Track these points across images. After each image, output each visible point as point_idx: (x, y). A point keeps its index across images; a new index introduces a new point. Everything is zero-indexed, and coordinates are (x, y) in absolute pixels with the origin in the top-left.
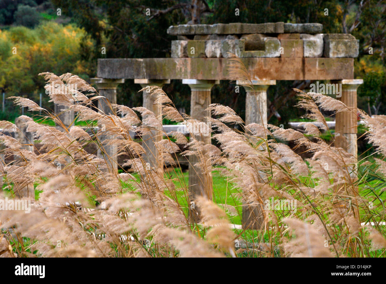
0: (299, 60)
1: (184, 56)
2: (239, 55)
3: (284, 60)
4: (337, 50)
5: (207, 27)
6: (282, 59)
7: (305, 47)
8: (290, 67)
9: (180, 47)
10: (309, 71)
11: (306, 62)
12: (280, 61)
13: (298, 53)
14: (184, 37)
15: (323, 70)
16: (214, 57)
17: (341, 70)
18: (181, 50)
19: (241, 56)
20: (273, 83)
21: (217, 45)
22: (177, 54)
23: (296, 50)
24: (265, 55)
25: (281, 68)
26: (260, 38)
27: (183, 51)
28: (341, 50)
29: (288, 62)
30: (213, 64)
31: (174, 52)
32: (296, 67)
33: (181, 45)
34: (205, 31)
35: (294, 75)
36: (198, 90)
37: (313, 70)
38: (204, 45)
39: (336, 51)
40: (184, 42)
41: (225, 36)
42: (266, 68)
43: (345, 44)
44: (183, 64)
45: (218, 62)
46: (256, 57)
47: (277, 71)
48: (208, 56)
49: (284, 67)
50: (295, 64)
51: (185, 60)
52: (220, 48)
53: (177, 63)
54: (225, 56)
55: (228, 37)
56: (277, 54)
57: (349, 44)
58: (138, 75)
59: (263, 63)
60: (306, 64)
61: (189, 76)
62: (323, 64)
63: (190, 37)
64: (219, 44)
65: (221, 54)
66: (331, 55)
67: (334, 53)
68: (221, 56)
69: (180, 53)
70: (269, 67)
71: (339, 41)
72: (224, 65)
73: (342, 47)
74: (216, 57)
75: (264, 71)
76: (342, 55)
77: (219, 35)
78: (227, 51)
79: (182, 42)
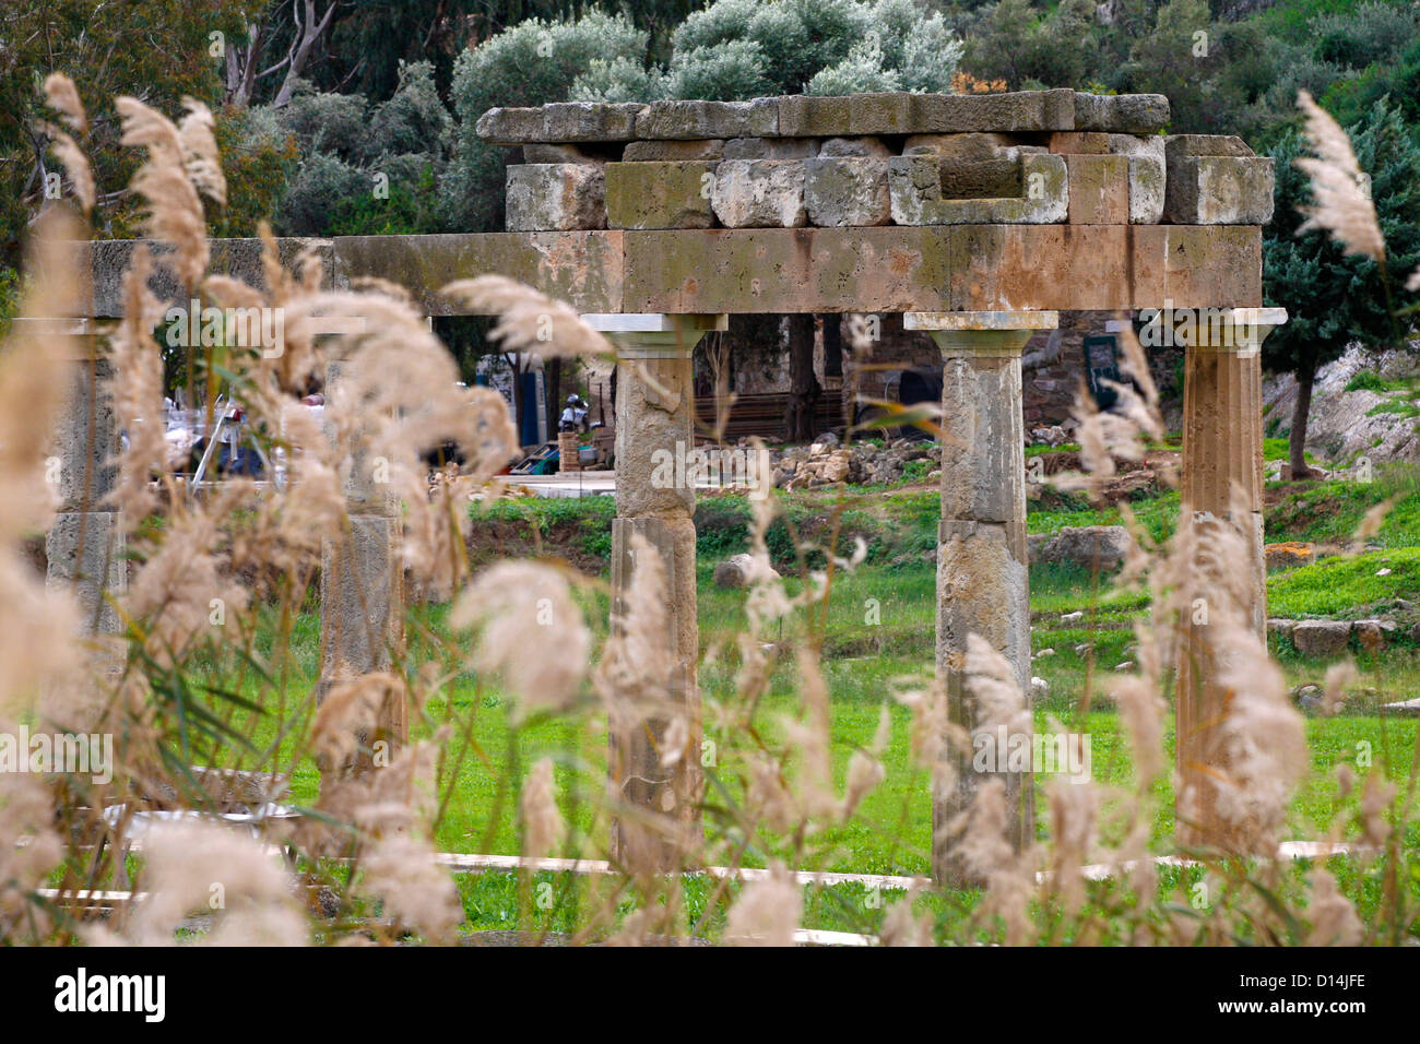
0: (1118, 233)
1: (581, 221)
2: (911, 216)
3: (1079, 230)
4: (1217, 197)
5: (708, 111)
6: (1073, 229)
7: (1133, 183)
8: (1095, 259)
9: (557, 189)
10: (1146, 274)
11: (1137, 241)
12: (1067, 235)
13: (1114, 205)
14: (562, 152)
15: (1181, 272)
16: (764, 223)
17: (1228, 270)
18: (566, 201)
19: (925, 216)
20: (1051, 320)
21: (778, 179)
22: (544, 218)
23: (1110, 193)
24: (1027, 214)
25: (1071, 262)
26: (989, 150)
27: (575, 206)
28: (1228, 197)
29: (1088, 239)
30: (761, 251)
31: (523, 207)
32: (1110, 262)
33: (568, 179)
34: (701, 127)
35: (1105, 290)
36: (655, 355)
37: (1155, 272)
38: (704, 179)
39: (1214, 200)
40: (580, 171)
41: (811, 144)
42: (1029, 266)
43: (1239, 173)
44: (579, 253)
45: (793, 247)
46: (1001, 222)
47: (1060, 275)
48: (731, 221)
49: (1079, 262)
50: (1108, 249)
51: (592, 241)
52: (797, 191)
53: (543, 250)
54: (830, 219)
55: (826, 146)
56: (1060, 212)
57: (1248, 172)
59: (1022, 245)
60: (1138, 250)
61: (615, 300)
62: (1182, 247)
64: (792, 175)
65: (805, 212)
66: (1202, 215)
67: (1209, 207)
68: (807, 221)
69: (557, 215)
70: (1039, 260)
71: (1221, 162)
72: (822, 255)
73: (1230, 186)
74: (777, 225)
75: (1025, 273)
76: (1230, 216)
77: (777, 140)
78: (843, 202)
79: (569, 168)
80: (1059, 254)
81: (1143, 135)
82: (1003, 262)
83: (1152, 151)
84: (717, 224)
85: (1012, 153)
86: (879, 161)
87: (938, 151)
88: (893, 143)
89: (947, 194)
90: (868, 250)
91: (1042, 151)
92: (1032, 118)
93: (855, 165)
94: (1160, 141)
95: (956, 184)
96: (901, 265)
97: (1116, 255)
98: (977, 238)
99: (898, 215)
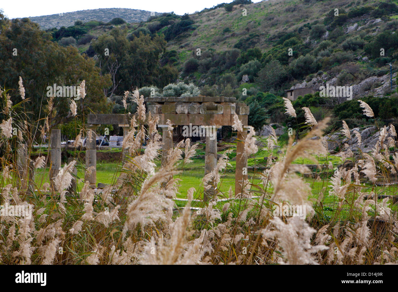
0: (229, 116)
1: (158, 112)
4: (242, 111)
5: (176, 98)
7: (232, 109)
8: (226, 119)
9: (155, 108)
11: (232, 117)
12: (223, 116)
13: (229, 112)
14: (156, 103)
16: (183, 113)
18: (156, 110)
19: (204, 113)
20: (221, 127)
21: (185, 107)
23: (228, 110)
24: (218, 113)
26: (213, 104)
29: (226, 116)
30: (182, 117)
33: (157, 107)
34: (175, 100)
35: (228, 123)
38: (175, 107)
40: (158, 106)
41: (189, 103)
43: (245, 108)
45: (187, 116)
46: (214, 114)
47: (222, 121)
49: (224, 119)
51: (160, 115)
52: (187, 109)
54: (192, 113)
55: (191, 103)
56: (222, 113)
58: (121, 122)
59: (217, 117)
63: (161, 103)
64: (187, 107)
66: (240, 113)
68: (189, 113)
69: (155, 112)
70: (219, 119)
71: (243, 106)
72: (191, 118)
73: (244, 110)
74: (184, 114)
75: (217, 120)
76: (244, 114)
77: (185, 102)
78: (193, 111)
79: (157, 105)
80: (222, 118)
81: (233, 103)
82: (214, 119)
83: (234, 105)
84: (177, 113)
85: (216, 105)
86: (198, 105)
87: (206, 104)
88: (200, 103)
89: (207, 110)
90: (197, 117)
91: (220, 104)
92: (219, 100)
93: (195, 106)
94: (235, 104)
95: (208, 109)
96: (201, 119)
97: (229, 118)
98: (211, 116)
99: (201, 112)
